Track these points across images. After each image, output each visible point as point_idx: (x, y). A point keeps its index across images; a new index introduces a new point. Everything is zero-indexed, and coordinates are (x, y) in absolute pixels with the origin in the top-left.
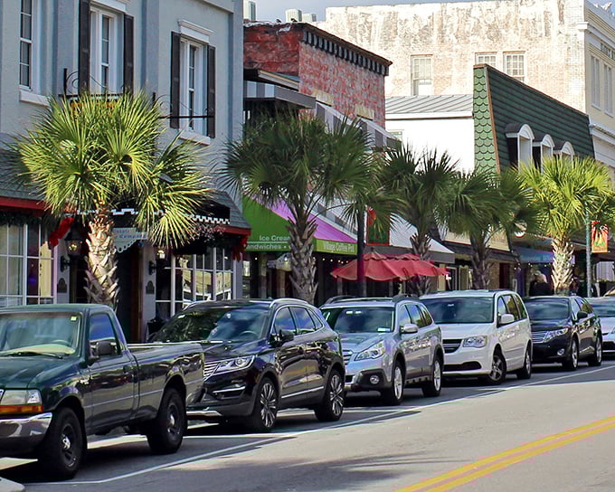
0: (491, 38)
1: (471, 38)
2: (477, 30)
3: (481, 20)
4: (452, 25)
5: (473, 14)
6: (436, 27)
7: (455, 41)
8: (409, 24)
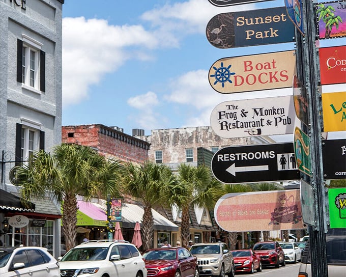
0: (216, 140)
1: (208, 141)
2: (211, 137)
3: (213, 134)
4: (201, 136)
5: (209, 131)
6: (194, 136)
7: (202, 142)
8: (184, 136)
